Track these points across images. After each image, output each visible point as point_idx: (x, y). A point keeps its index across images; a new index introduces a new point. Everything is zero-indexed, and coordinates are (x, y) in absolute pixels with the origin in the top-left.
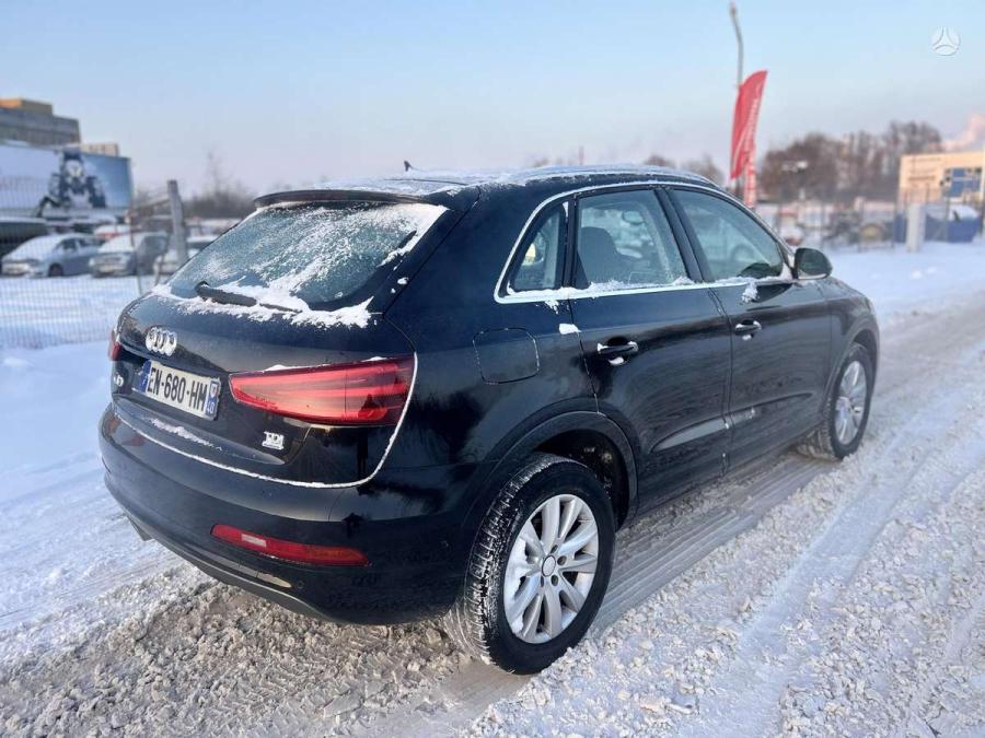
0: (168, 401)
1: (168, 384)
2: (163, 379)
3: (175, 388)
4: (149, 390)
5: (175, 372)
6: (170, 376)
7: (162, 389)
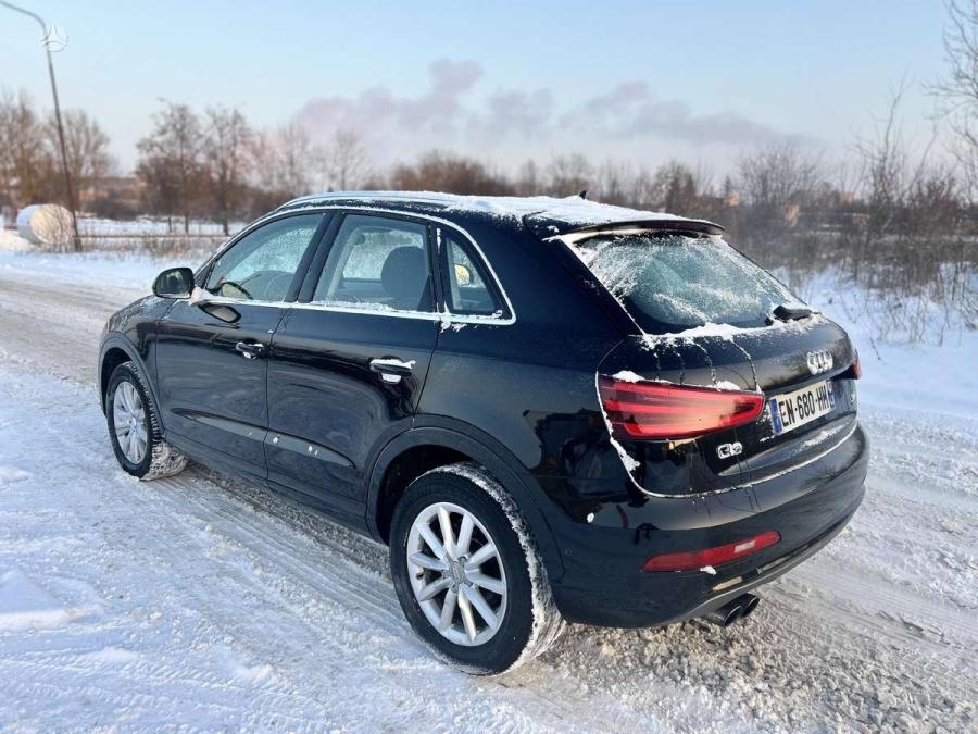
0: (807, 420)
1: (800, 406)
2: (795, 405)
3: (806, 404)
4: (786, 424)
5: (800, 393)
6: (799, 398)
7: (796, 414)
